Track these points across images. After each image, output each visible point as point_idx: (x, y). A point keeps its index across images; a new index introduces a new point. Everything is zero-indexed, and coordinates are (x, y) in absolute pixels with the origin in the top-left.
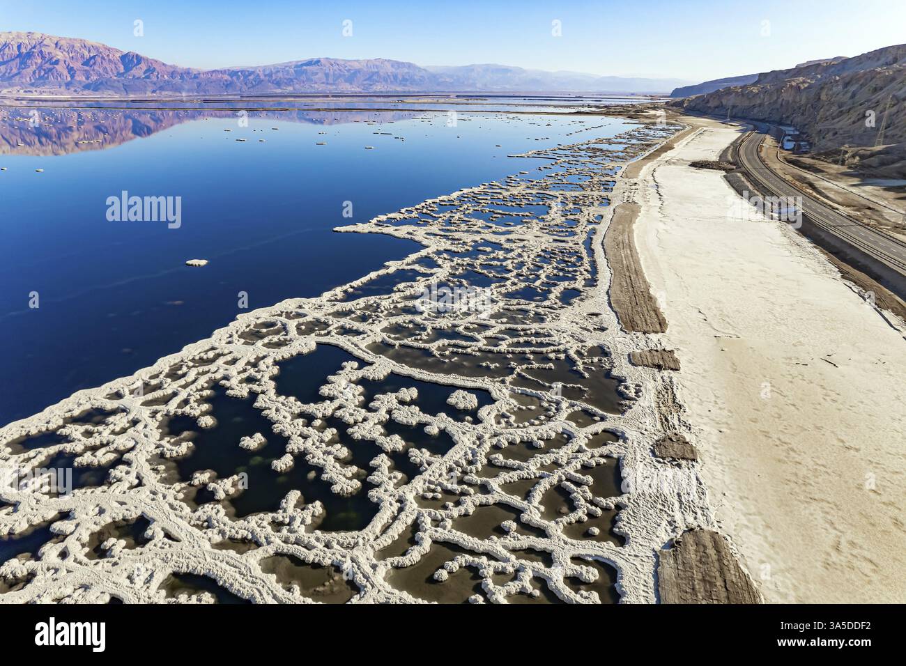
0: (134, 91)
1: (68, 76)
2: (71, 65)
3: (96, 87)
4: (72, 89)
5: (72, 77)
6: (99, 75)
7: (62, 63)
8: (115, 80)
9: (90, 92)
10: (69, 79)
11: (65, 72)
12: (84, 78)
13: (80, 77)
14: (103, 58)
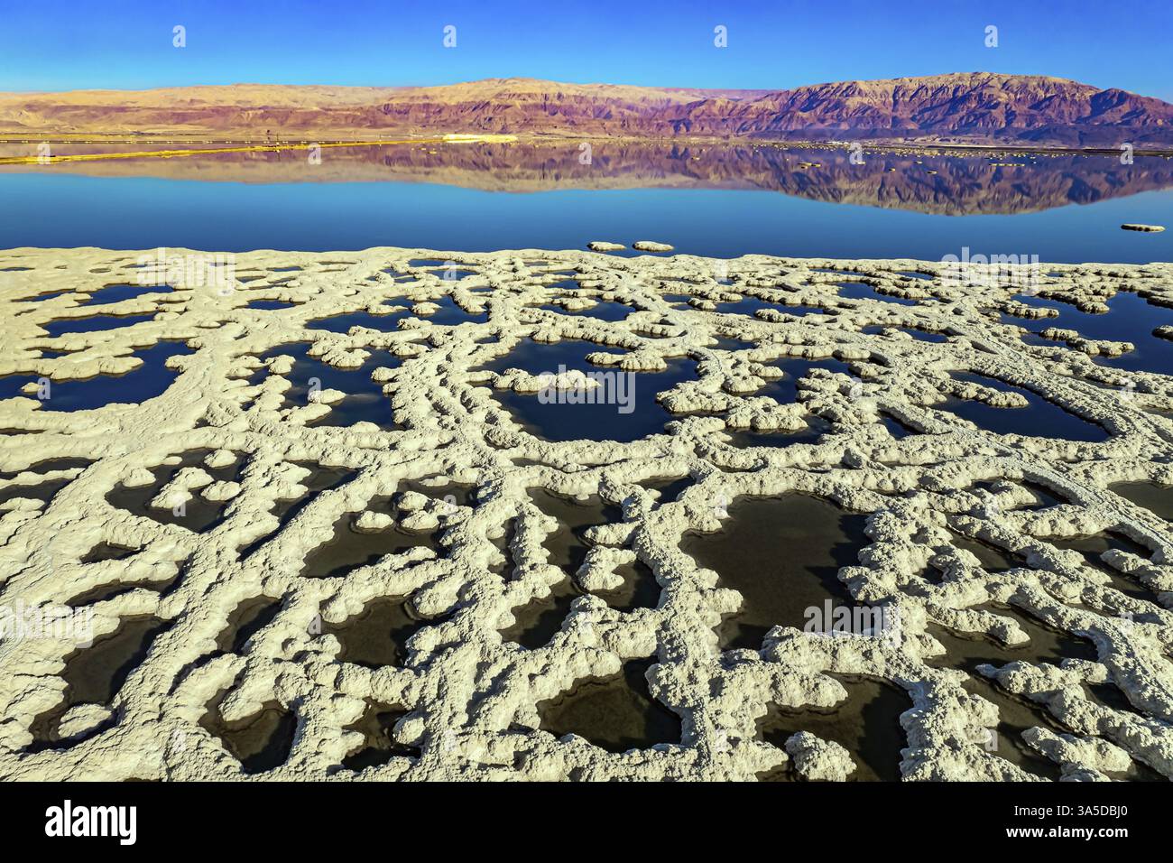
0: (1093, 141)
1: (1004, 121)
2: (1013, 109)
3: (1036, 136)
4: (1002, 138)
5: (1009, 123)
6: (1049, 120)
7: (1002, 107)
8: (1070, 127)
9: (1027, 141)
10: (1003, 125)
11: (1002, 118)
12: (1024, 125)
13: (1020, 124)
14: (1064, 99)
